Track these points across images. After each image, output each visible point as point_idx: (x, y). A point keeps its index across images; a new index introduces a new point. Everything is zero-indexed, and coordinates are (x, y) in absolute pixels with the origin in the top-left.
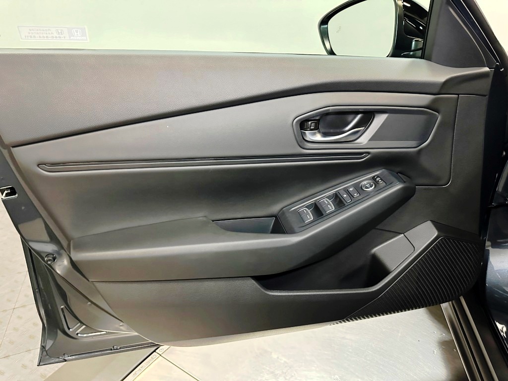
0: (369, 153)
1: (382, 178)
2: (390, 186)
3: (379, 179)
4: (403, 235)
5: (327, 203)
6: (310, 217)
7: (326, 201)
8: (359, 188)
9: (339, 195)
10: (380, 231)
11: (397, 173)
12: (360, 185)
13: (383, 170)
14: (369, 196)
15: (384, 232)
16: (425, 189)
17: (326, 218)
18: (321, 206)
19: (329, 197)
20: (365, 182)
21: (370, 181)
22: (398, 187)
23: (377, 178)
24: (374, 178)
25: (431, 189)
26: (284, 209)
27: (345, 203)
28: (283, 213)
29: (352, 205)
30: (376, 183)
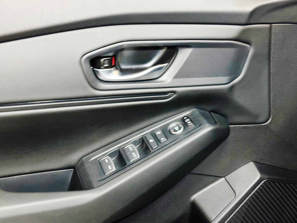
0: (174, 92)
1: (193, 120)
2: (198, 129)
3: (188, 120)
4: (223, 179)
5: (131, 149)
6: (111, 168)
7: (130, 147)
8: (167, 132)
9: (145, 140)
10: (199, 176)
11: (210, 112)
12: (168, 128)
13: (194, 109)
14: (177, 140)
15: (203, 176)
16: (243, 128)
17: (128, 168)
18: (125, 154)
19: (135, 143)
20: (174, 125)
21: (178, 123)
22: (207, 129)
23: (186, 119)
24: (183, 120)
25: (250, 128)
26: (83, 158)
27: (151, 149)
28: (82, 164)
29: (158, 152)
30: (185, 125)
